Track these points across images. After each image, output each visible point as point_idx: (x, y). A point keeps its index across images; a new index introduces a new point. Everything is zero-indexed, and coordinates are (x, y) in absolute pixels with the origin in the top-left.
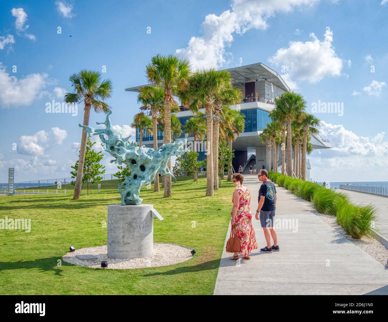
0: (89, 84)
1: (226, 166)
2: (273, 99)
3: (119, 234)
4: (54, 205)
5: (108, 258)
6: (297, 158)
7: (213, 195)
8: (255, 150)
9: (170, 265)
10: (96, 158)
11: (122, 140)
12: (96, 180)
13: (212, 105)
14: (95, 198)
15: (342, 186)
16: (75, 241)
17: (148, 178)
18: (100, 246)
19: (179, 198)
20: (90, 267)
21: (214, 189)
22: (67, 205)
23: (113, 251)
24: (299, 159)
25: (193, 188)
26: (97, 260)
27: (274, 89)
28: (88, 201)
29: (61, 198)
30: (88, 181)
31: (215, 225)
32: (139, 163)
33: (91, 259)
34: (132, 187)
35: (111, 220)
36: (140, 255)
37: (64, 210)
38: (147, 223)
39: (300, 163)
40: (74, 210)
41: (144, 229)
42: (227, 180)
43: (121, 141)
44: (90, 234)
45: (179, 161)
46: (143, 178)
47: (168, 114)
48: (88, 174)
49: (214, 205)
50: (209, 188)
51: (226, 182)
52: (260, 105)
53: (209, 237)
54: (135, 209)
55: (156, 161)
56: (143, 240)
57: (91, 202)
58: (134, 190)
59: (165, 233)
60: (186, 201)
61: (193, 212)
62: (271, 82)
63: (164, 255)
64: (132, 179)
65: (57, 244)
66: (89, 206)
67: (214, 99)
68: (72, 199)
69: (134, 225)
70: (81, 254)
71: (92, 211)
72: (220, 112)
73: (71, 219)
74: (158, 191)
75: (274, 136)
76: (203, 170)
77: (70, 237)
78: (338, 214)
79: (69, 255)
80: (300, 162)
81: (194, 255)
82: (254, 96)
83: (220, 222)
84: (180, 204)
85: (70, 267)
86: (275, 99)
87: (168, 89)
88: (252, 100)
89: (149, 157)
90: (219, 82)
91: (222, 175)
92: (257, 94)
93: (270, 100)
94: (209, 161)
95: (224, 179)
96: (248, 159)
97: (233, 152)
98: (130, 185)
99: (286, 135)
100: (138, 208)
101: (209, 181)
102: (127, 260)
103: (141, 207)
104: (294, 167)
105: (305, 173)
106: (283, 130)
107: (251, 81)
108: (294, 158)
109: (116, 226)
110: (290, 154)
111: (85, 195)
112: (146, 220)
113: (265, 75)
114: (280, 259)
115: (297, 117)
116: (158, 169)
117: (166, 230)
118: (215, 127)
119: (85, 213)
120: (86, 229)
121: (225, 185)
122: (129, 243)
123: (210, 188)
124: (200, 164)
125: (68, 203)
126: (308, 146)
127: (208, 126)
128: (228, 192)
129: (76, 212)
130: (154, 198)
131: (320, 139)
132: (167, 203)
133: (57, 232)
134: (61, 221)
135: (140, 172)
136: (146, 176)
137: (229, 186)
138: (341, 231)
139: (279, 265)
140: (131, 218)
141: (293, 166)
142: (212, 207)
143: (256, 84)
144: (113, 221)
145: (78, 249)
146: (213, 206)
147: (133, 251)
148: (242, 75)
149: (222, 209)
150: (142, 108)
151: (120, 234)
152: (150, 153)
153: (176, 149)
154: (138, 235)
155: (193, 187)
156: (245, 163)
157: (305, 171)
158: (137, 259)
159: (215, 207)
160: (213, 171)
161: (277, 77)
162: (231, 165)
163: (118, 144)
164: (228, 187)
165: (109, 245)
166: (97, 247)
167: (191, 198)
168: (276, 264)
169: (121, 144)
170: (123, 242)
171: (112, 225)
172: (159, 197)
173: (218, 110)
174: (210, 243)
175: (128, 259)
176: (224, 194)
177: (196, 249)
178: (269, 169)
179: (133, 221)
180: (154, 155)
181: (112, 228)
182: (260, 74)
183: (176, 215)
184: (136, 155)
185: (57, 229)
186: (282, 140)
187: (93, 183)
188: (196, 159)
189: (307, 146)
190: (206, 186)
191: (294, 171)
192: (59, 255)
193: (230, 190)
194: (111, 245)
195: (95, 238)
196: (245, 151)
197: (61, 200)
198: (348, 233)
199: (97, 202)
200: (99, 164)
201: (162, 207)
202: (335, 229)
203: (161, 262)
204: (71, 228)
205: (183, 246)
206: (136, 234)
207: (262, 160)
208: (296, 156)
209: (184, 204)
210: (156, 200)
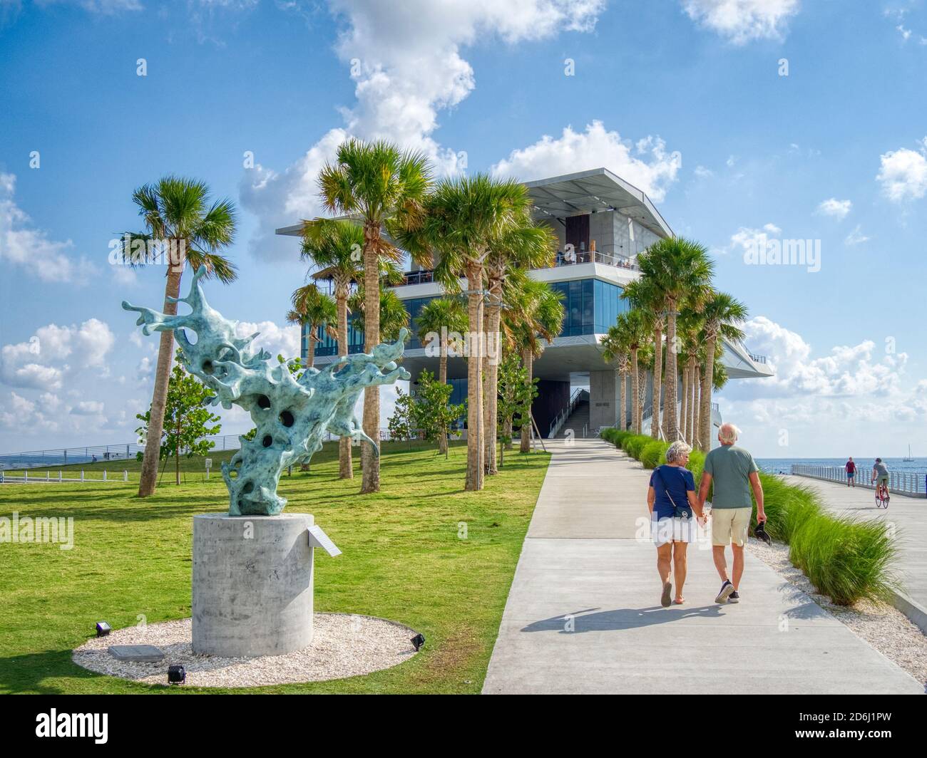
0: (179, 211)
1: (517, 416)
2: (633, 257)
3: (221, 593)
4: (86, 510)
5: (194, 654)
6: (689, 399)
7: (482, 487)
8: (588, 379)
9: (353, 678)
10: (199, 396)
11: (234, 344)
12: (198, 449)
13: (480, 266)
14: (192, 493)
15: (798, 468)
16: (116, 608)
17: (300, 445)
18: (178, 619)
19: (399, 495)
20: (140, 680)
21: (486, 473)
22: (121, 511)
23: (206, 635)
24: (693, 402)
25: (435, 470)
26: (163, 660)
27: (635, 232)
28: (172, 501)
29: (110, 492)
30: (177, 451)
31: (482, 564)
32: (279, 406)
33: (147, 657)
34: (259, 467)
35: (202, 555)
36: (277, 648)
37: (108, 524)
38: (296, 564)
39: (695, 412)
40: (133, 523)
41: (289, 578)
42: (518, 452)
43: (231, 348)
44: (159, 586)
45: (405, 404)
46: (287, 445)
47: (373, 288)
48: (178, 434)
49: (484, 514)
50: (473, 470)
51: (517, 455)
52: (601, 270)
53: (464, 597)
54: (265, 526)
55: (324, 401)
56: (284, 607)
57: (180, 504)
58: (263, 476)
59: (351, 587)
60: (415, 502)
61: (430, 531)
62: (628, 216)
63: (342, 646)
64: (259, 447)
65: (69, 614)
66: (173, 512)
67: (487, 250)
68: (135, 497)
69: (261, 568)
70: (125, 642)
71: (175, 527)
72: (502, 285)
73: (118, 546)
74: (349, 477)
75: (634, 346)
76: (460, 428)
77: (105, 596)
78: (794, 540)
79: (94, 645)
80: (695, 409)
81: (420, 648)
82: (587, 249)
83: (495, 557)
84: (399, 511)
85: (86, 679)
86: (639, 258)
87: (373, 226)
88: (582, 259)
89: (303, 389)
90: (499, 209)
91: (508, 438)
92: (594, 244)
93: (626, 261)
94: (474, 404)
95: (512, 449)
96: (571, 401)
97: (535, 384)
98: (254, 462)
99: (663, 344)
100: (271, 523)
101: (473, 454)
102: (243, 660)
103: (280, 520)
104: (682, 421)
105: (709, 436)
106: (657, 331)
107: (580, 213)
108: (682, 398)
109: (213, 569)
110: (672, 390)
111: (170, 487)
112: (292, 556)
113: (612, 199)
114: (646, 660)
115: (692, 300)
116: (329, 421)
117: (355, 578)
118: (490, 320)
119: (158, 530)
120: (152, 575)
121: (513, 463)
122: (247, 617)
123: (475, 472)
124: (455, 413)
125: (122, 507)
126: (717, 372)
127: (472, 319)
128: (519, 481)
129: (138, 528)
130: (336, 493)
131: (745, 355)
132: (368, 506)
133: (75, 583)
134: (93, 552)
135: (279, 429)
136: (296, 438)
137: (524, 467)
138: (803, 583)
139: (644, 678)
140: (252, 550)
141: (679, 420)
142: (478, 519)
143: (591, 220)
144: (205, 558)
145: (119, 629)
146: (481, 516)
147: (257, 637)
148: (559, 198)
149: (503, 524)
150: (316, 277)
151: (223, 591)
152: (308, 380)
153: (375, 369)
154: (272, 595)
155: (436, 468)
156: (565, 412)
157: (708, 432)
158: (268, 659)
159: (486, 519)
160: (483, 429)
161: (644, 205)
162: (530, 415)
163: (222, 354)
164: (521, 468)
165: (196, 619)
166: (171, 624)
167: (429, 496)
168: (636, 676)
169: (232, 355)
170: (233, 614)
171: (203, 566)
172: (351, 492)
173: (496, 279)
174: (466, 613)
175: (245, 657)
176: (510, 485)
177: (427, 631)
178: (622, 426)
179: (258, 558)
180: (319, 385)
181: (204, 575)
182: (603, 195)
183: (387, 539)
184: (270, 383)
185: (77, 574)
186: (654, 356)
187: (190, 456)
188: (445, 399)
189: (714, 370)
190: (465, 466)
191: (681, 429)
192: (67, 645)
193: (525, 475)
194: (200, 621)
195: (169, 599)
196: (563, 382)
197: (109, 497)
198: (822, 590)
199: (194, 504)
200: (205, 410)
201: (354, 519)
202: (788, 578)
203: (332, 667)
204: (114, 573)
205: (395, 621)
206: (266, 592)
207: (605, 405)
208: (688, 395)
209: (408, 510)
210: (342, 499)
